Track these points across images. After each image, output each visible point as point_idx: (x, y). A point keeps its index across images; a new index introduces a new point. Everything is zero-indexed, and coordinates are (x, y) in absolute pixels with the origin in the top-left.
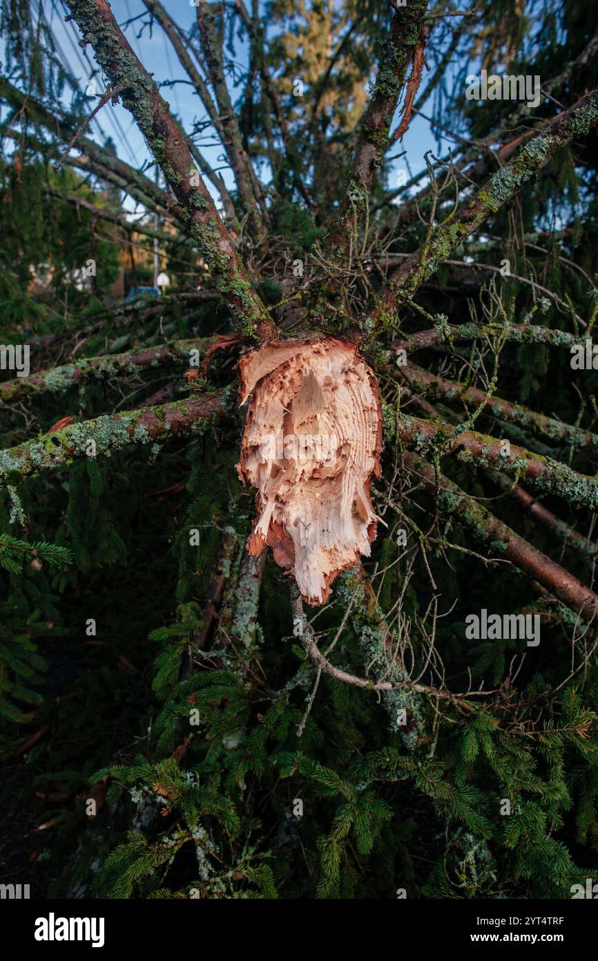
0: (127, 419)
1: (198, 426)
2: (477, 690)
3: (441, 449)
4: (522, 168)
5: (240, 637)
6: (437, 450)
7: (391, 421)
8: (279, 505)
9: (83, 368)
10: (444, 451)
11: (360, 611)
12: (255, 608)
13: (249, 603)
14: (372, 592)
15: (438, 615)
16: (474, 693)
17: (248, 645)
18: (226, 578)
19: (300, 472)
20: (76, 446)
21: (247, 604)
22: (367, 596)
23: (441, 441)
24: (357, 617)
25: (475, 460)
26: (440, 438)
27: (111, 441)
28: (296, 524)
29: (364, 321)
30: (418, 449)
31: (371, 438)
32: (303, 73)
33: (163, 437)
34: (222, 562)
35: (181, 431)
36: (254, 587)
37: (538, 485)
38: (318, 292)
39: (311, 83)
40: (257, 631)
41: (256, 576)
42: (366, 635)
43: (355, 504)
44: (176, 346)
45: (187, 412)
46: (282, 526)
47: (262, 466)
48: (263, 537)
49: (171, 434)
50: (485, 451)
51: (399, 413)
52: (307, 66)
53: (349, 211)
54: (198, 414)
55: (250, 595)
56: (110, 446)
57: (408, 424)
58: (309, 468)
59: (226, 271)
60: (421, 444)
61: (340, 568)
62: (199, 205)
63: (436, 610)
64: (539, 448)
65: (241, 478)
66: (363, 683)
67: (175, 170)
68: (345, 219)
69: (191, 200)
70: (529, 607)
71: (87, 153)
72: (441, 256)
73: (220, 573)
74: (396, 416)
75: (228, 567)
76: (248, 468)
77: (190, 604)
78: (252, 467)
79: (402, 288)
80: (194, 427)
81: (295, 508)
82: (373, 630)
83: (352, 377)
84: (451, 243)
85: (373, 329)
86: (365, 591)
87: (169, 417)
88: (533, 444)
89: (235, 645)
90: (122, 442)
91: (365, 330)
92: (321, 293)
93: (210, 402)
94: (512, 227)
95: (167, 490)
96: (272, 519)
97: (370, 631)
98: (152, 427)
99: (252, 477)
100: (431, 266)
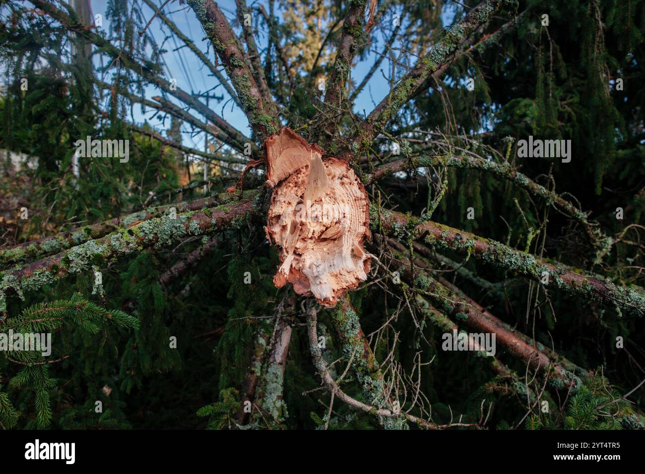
0: (184, 216)
1: (236, 221)
2: (458, 422)
3: (412, 234)
4: (449, 42)
5: (269, 411)
6: (410, 234)
7: (375, 214)
8: (297, 257)
9: (152, 213)
10: (415, 236)
11: (362, 364)
12: (281, 389)
13: (276, 384)
14: (370, 350)
15: (421, 363)
16: (455, 424)
17: (275, 417)
18: (258, 376)
19: (312, 231)
20: (145, 236)
21: (274, 385)
22: (367, 352)
23: (413, 228)
24: (360, 369)
25: (438, 242)
26: (411, 227)
27: (171, 232)
28: (310, 268)
29: (352, 144)
30: (396, 234)
31: (362, 215)
32: (303, 65)
33: (211, 229)
34: (255, 364)
35: (224, 226)
36: (280, 372)
37: (485, 259)
38: (319, 133)
39: (308, 71)
40: (282, 407)
41: (280, 364)
42: (368, 383)
43: (353, 250)
44: (220, 197)
45: (228, 211)
46: (299, 270)
47: (284, 228)
48: (285, 276)
49: (216, 228)
50: (444, 235)
51: (381, 209)
52: (306, 61)
53: (337, 79)
54: (236, 213)
55: (277, 378)
56: (171, 237)
57: (388, 216)
58: (318, 229)
59: (255, 108)
60: (398, 230)
61: (345, 287)
62: (237, 64)
63: (419, 360)
64: (483, 283)
65: (268, 237)
66: (368, 408)
67: (221, 41)
68: (335, 85)
69: (231, 61)
70: (490, 383)
71: (160, 86)
72: (401, 100)
73: (253, 372)
74: (378, 211)
75: (259, 368)
76: (273, 230)
77: (230, 389)
78: (277, 229)
79: (377, 121)
80: (233, 222)
81: (308, 257)
82: (373, 379)
83: (345, 180)
84: (407, 91)
85: (358, 150)
86: (365, 347)
87: (215, 215)
88: (479, 281)
89: (266, 418)
90: (180, 233)
91: (353, 151)
92: (321, 133)
93: (245, 205)
94: (447, 117)
95: (212, 332)
96: (291, 266)
97: (370, 380)
98: (202, 222)
99: (277, 238)
100: (395, 107)
